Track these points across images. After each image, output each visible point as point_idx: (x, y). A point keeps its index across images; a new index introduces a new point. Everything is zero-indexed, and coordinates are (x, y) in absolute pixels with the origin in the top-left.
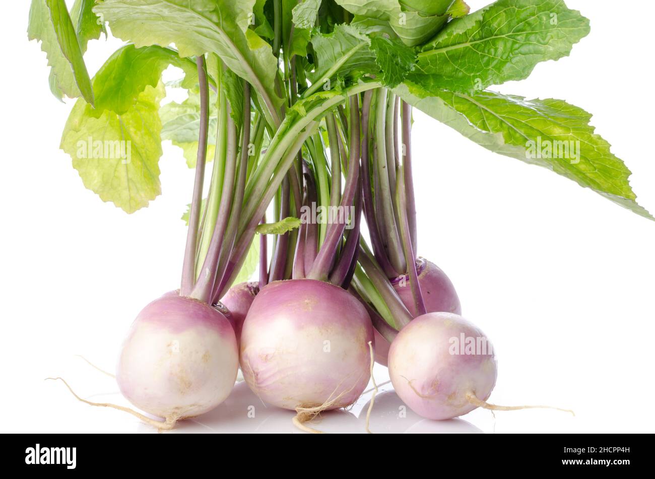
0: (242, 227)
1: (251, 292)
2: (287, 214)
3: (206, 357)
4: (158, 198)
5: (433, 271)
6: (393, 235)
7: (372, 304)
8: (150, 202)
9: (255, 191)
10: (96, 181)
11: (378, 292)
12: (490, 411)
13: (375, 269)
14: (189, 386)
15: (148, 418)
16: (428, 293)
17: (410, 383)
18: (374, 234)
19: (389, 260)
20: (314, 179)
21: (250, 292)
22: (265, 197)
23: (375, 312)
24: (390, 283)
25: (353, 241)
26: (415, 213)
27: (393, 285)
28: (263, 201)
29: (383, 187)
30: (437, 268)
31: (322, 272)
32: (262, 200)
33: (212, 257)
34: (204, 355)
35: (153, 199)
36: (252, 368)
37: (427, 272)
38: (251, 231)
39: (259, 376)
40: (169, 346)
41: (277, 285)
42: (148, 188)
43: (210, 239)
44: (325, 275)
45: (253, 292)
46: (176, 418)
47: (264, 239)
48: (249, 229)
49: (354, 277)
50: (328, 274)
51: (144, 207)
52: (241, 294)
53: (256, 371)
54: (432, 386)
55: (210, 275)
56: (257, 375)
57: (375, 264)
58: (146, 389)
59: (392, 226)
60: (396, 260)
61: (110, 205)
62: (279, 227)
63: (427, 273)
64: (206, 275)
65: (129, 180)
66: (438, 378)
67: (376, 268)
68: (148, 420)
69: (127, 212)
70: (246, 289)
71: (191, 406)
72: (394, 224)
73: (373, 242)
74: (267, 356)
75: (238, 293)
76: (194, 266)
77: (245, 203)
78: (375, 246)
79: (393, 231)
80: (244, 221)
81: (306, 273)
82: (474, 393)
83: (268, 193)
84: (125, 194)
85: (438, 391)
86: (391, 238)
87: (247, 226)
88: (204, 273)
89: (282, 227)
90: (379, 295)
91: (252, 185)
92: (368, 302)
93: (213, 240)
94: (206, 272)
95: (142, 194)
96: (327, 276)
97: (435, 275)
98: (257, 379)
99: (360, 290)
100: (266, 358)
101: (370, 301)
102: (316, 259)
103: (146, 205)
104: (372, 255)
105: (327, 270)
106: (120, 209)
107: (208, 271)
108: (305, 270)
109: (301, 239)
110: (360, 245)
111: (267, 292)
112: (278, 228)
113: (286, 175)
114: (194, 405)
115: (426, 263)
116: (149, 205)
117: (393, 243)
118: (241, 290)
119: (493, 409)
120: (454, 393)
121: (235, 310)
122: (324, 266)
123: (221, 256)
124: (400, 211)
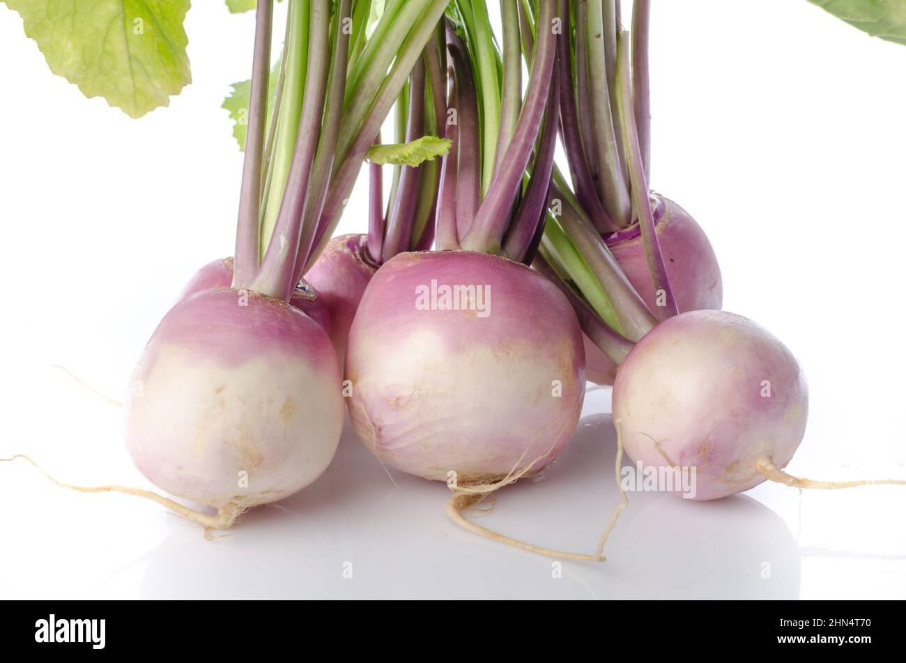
0: (341, 152)
1: (355, 255)
2: (420, 129)
3: (288, 409)
4: (186, 90)
5: (676, 218)
6: (611, 159)
7: (573, 284)
8: (171, 98)
9: (363, 86)
10: (70, 61)
11: (586, 263)
12: (798, 489)
13: (579, 222)
14: (260, 463)
15: (185, 508)
16: (672, 260)
17: (657, 444)
18: (575, 156)
19: (602, 203)
20: (468, 57)
21: (353, 257)
22: (383, 97)
23: (580, 299)
24: (605, 244)
25: (543, 175)
26: (649, 118)
27: (609, 247)
28: (380, 104)
29: (594, 72)
30: (685, 214)
31: (490, 237)
32: (377, 102)
33: (289, 214)
34: (285, 406)
35: (176, 92)
36: (371, 418)
37: (667, 221)
38: (356, 158)
39: (383, 433)
40: (219, 391)
41: (410, 264)
42: (167, 73)
43: (286, 181)
44: (497, 242)
45: (359, 257)
46: (235, 512)
47: (377, 171)
48: (354, 154)
49: (544, 238)
50: (500, 239)
51: (161, 106)
52: (338, 258)
53: (378, 423)
54: (699, 452)
55: (288, 247)
56: (380, 429)
57: (578, 209)
58: (179, 468)
59: (609, 143)
60: (614, 200)
61: (100, 101)
62: (409, 154)
63: (667, 225)
64: (280, 249)
65: (130, 58)
66: (711, 438)
67: (582, 220)
68: (186, 512)
69: (131, 116)
70: (346, 251)
71: (263, 494)
72: (612, 140)
73: (573, 170)
74: (398, 399)
75: (333, 258)
76: (257, 229)
77: (346, 106)
78: (578, 180)
79: (610, 151)
80: (346, 140)
81: (461, 237)
82: (771, 458)
83: (387, 90)
84: (126, 82)
85: (709, 460)
86: (608, 164)
87: (350, 151)
88: (277, 243)
89: (414, 153)
90: (587, 269)
91: (358, 73)
92: (566, 280)
93: (291, 183)
94: (280, 243)
95: (157, 84)
96: (499, 243)
97: (680, 226)
98: (380, 437)
99: (551, 258)
100: (397, 404)
101: (569, 276)
102: (479, 213)
103: (166, 103)
104: (571, 192)
105: (499, 232)
106: (117, 110)
107: (283, 241)
108: (459, 229)
109: (448, 172)
110: (554, 181)
111: (393, 276)
112: (407, 155)
113: (419, 58)
114: (268, 492)
115: (663, 204)
116: (171, 103)
117: (609, 172)
118: (337, 252)
119: (804, 487)
120: (737, 462)
121: (327, 289)
122: (494, 226)
123: (306, 211)
124: (623, 116)
